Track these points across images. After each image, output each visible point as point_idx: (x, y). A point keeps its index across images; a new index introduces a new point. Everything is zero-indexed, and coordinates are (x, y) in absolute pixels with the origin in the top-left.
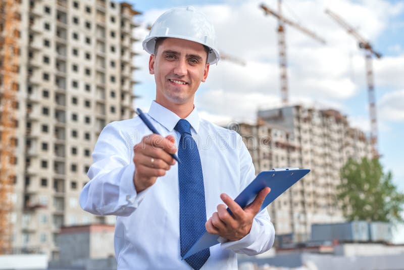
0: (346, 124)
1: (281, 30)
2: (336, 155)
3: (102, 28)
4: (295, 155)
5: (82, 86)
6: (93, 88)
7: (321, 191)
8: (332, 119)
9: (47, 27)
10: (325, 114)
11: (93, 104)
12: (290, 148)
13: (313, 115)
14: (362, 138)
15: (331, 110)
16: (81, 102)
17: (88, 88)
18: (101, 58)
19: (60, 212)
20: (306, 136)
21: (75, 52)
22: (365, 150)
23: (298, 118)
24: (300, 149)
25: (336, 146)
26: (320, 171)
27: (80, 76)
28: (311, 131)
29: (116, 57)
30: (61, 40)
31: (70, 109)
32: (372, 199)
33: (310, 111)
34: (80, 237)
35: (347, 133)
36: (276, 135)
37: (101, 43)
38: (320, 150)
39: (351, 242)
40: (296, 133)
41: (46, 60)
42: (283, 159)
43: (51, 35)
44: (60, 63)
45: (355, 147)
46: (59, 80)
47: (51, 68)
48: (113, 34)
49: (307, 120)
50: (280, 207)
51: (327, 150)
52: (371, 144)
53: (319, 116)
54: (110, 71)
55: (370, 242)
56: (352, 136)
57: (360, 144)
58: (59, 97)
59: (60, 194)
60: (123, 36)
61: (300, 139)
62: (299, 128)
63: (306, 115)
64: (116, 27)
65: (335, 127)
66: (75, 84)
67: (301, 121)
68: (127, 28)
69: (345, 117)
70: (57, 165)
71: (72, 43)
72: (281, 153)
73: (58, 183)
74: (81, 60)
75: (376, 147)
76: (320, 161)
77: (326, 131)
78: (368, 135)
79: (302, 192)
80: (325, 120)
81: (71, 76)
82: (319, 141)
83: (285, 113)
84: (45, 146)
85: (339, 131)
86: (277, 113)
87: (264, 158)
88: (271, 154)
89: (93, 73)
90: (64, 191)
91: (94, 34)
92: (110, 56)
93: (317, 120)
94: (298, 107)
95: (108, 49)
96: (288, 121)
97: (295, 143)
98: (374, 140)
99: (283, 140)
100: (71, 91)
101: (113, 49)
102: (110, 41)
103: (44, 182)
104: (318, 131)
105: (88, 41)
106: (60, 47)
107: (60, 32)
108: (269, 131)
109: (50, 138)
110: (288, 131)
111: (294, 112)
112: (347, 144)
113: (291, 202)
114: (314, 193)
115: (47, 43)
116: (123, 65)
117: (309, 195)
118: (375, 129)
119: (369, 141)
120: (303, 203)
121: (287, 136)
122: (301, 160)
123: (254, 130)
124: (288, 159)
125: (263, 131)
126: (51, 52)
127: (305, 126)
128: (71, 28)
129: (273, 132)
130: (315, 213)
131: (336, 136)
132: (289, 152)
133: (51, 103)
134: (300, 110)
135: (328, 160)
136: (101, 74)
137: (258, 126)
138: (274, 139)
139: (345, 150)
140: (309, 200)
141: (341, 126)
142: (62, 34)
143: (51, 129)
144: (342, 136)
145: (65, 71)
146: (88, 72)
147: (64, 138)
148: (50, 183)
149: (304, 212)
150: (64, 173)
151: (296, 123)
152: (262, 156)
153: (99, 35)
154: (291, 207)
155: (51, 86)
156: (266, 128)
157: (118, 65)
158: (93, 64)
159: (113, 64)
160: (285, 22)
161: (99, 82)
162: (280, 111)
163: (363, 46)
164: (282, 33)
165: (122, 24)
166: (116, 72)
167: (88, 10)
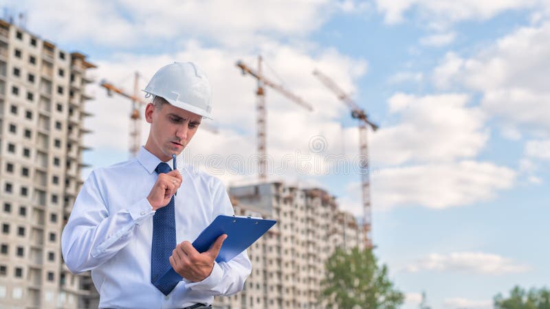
0: (334, 206)
1: (260, 92)
2: (322, 244)
3: (47, 82)
4: (272, 242)
5: (19, 150)
6: (33, 153)
7: (302, 287)
8: (318, 200)
10: (310, 194)
11: (32, 172)
13: (295, 195)
14: (353, 225)
15: (316, 190)
16: (18, 169)
17: (26, 152)
18: (45, 118)
20: (286, 220)
21: (14, 109)
22: (357, 238)
23: (278, 198)
24: (279, 236)
25: (322, 232)
26: (302, 262)
27: (18, 139)
28: (292, 213)
29: (63, 117)
31: (4, 177)
32: (362, 297)
33: (291, 189)
35: (335, 218)
37: (46, 99)
38: (303, 238)
40: (275, 216)
42: (257, 245)
45: (344, 235)
48: (60, 90)
49: (288, 200)
51: (310, 237)
52: (363, 231)
53: (302, 197)
54: (54, 134)
56: (341, 222)
57: (350, 232)
60: (72, 93)
61: (278, 222)
62: (278, 210)
63: (287, 194)
64: (64, 81)
65: (321, 210)
66: (11, 148)
67: (281, 201)
68: (77, 83)
69: (334, 198)
71: (10, 98)
74: (20, 119)
75: (368, 235)
76: (302, 250)
77: (310, 214)
78: (359, 222)
79: (280, 287)
80: (309, 200)
81: (7, 137)
82: (301, 226)
83: (262, 191)
85: (326, 215)
86: (252, 191)
89: (34, 135)
91: (38, 88)
92: (56, 116)
93: (300, 201)
94: (277, 185)
95: (54, 107)
96: (265, 201)
98: (367, 227)
100: (6, 156)
101: (59, 108)
102: (56, 98)
104: (301, 214)
105: (30, 96)
111: (273, 190)
112: (335, 231)
113: (265, 299)
114: (294, 289)
116: (70, 127)
117: (288, 290)
118: (369, 214)
119: (360, 228)
120: (280, 300)
122: (279, 248)
124: (264, 246)
127: (286, 208)
128: (11, 81)
129: (247, 213)
131: (322, 221)
132: (265, 238)
134: (281, 189)
135: (311, 250)
136: (45, 137)
139: (332, 238)
140: (287, 297)
141: (328, 210)
144: (329, 221)
146: (28, 133)
151: (275, 204)
153: (44, 91)
154: (266, 305)
157: (64, 127)
158: (34, 124)
159: (58, 125)
160: (266, 83)
161: (40, 146)
162: (257, 188)
163: (356, 115)
164: (262, 96)
165: (72, 78)
166: (62, 134)
167: (32, 60)
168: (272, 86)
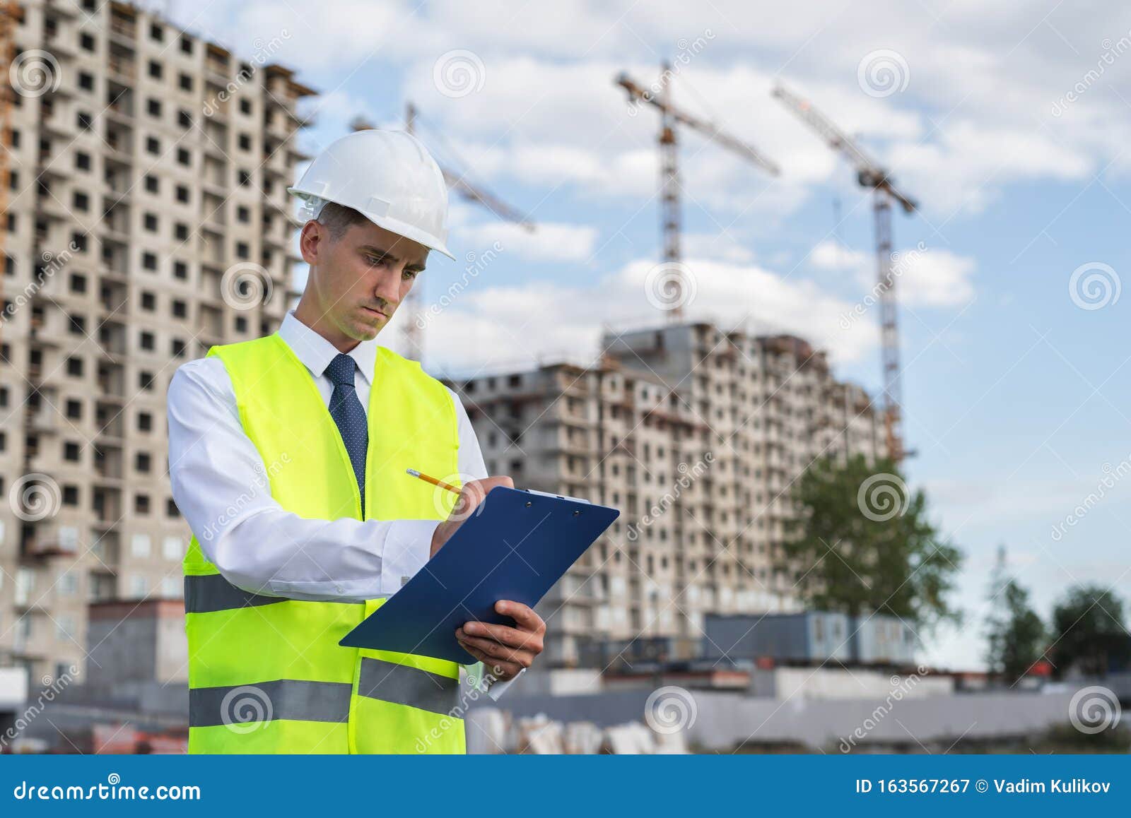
0: (823, 371)
1: (667, 139)
2: (798, 448)
3: (217, 126)
4: (692, 445)
5: (165, 265)
6: (193, 271)
7: (756, 535)
8: (789, 359)
9: (84, 121)
10: (772, 347)
11: (192, 310)
12: (680, 428)
13: (741, 348)
14: (864, 409)
15: (786, 338)
16: (163, 303)
17: (180, 270)
18: (214, 200)
19: (108, 567)
20: (722, 400)
21: (152, 184)
22: (872, 437)
23: (703, 354)
24: (706, 432)
25: (798, 425)
26: (754, 485)
27: (163, 243)
28: (733, 386)
29: (252, 196)
30: (119, 155)
31: (137, 321)
32: (871, 557)
33: (733, 337)
34: (133, 628)
35: (826, 395)
36: (645, 395)
37: (216, 162)
38: (756, 436)
39: (805, 663)
40: (697, 392)
41: (81, 201)
42: (661, 453)
43: (94, 142)
44: (114, 210)
45: (844, 429)
46: (111, 250)
47: (92, 222)
48: (245, 143)
49: (726, 360)
50: (651, 571)
51: (773, 435)
52: (885, 422)
53: (753, 352)
54: (236, 231)
55: (853, 663)
56: (839, 403)
57: (858, 423)
58: (110, 290)
59: (109, 524)
60: (268, 148)
61: (705, 405)
62: (704, 380)
63: (722, 346)
64: (252, 124)
65: (796, 378)
66: (150, 261)
67: (711, 363)
68: (279, 126)
69: (823, 355)
70: (103, 455)
71: (144, 162)
72: (659, 439)
73: (103, 498)
74: (164, 204)
75: (897, 430)
76: (755, 461)
77: (772, 388)
78: (878, 402)
79: (709, 537)
80: (770, 359)
81: (141, 241)
82: (754, 412)
83: (669, 341)
84: (74, 409)
85: (806, 390)
86: (650, 342)
87: (616, 451)
88: (631, 441)
89: (194, 234)
90: (117, 516)
91: (198, 141)
92: (237, 195)
93: (750, 361)
94: (702, 328)
95: (232, 177)
96: (676, 361)
97: (695, 416)
98: (893, 415)
99: (663, 408)
100: (139, 278)
101: (244, 178)
102: (236, 158)
103: (70, 495)
104: (752, 388)
105: (183, 157)
106: (114, 171)
107: (115, 134)
108: (629, 385)
109: (86, 390)
110: (677, 386)
111: (693, 339)
112: (826, 422)
113: (679, 559)
114: (739, 539)
115: (83, 161)
116: (268, 216)
117: (725, 543)
118: (897, 387)
119: (880, 415)
120: (710, 563)
121: (674, 399)
123: (592, 381)
124: (675, 453)
125: (613, 385)
126: (94, 183)
127: (721, 376)
128: (144, 127)
129: (639, 387)
130: (740, 588)
131: (797, 402)
132: (676, 438)
133: (90, 305)
134: (709, 337)
135: (775, 460)
136: (216, 237)
137: (600, 374)
138: (641, 405)
139: (819, 436)
140: (725, 555)
141: (812, 378)
142: (122, 140)
143: (90, 368)
144: (813, 401)
145: (127, 229)
146: (181, 232)
147: (122, 390)
148: (85, 497)
149: (713, 587)
150: (119, 475)
151: (696, 367)
152: (608, 445)
153: (211, 144)
154: (680, 572)
155: (92, 264)
156: (619, 379)
157: (256, 217)
158: (192, 214)
159: (243, 214)
160: (679, 118)
161: (208, 257)
162: (659, 336)
163: (868, 180)
164: (671, 146)
165: (268, 117)
166: (250, 232)
167: (185, 82)
168: (692, 124)
